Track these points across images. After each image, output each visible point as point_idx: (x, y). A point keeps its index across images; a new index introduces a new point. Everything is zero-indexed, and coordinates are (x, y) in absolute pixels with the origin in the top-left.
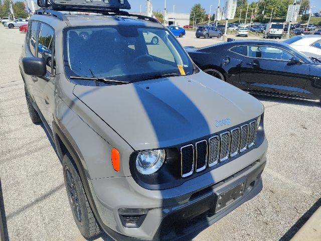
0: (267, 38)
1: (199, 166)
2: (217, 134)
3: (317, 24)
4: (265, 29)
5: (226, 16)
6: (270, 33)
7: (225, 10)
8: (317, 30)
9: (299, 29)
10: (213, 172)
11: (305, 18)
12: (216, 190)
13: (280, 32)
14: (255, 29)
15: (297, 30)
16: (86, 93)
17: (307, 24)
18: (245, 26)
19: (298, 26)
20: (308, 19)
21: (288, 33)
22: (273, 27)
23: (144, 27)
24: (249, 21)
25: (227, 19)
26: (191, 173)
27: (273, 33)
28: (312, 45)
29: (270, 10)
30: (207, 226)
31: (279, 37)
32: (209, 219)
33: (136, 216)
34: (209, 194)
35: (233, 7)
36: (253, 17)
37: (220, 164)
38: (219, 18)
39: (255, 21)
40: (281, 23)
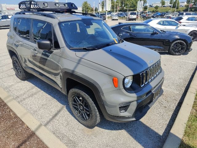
0: (129, 20)
1: (146, 82)
2: (150, 67)
3: (152, 11)
4: (127, 16)
5: (106, 9)
6: (130, 17)
7: (103, 5)
8: (152, 14)
9: (143, 14)
10: (151, 84)
11: (145, 8)
12: (153, 91)
13: (135, 17)
14: (120, 16)
15: (143, 15)
16: (84, 55)
17: (147, 11)
18: (115, 14)
19: (142, 13)
20: (147, 8)
21: (139, 17)
22: (131, 14)
23: (93, 19)
24: (116, 11)
25: (107, 11)
26: (143, 85)
27: (131, 18)
28: (158, 24)
29: (127, 4)
30: (149, 108)
31: (135, 19)
32: (149, 105)
33: (125, 107)
34: (150, 94)
35: (109, 3)
36: (118, 9)
37: (152, 80)
38: (100, 10)
39: (119, 11)
40: (135, 12)
